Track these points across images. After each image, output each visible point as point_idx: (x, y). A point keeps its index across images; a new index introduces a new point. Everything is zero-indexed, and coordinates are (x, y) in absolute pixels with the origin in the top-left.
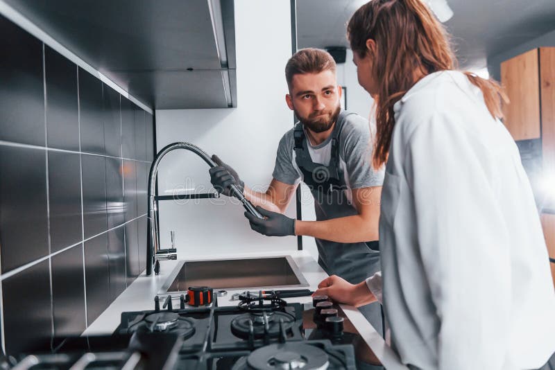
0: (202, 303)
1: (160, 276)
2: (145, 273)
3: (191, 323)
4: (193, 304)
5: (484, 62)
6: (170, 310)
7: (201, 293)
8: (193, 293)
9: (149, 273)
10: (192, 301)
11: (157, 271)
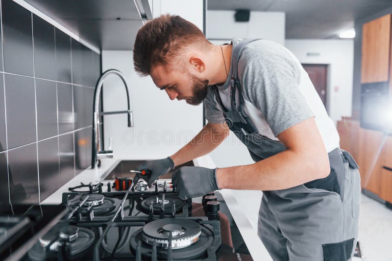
0: (124, 188)
1: (101, 169)
2: (90, 167)
3: (113, 202)
4: (119, 189)
5: (352, 24)
6: (100, 192)
7: (124, 182)
8: (118, 181)
9: (93, 167)
10: (118, 187)
11: (99, 166)
